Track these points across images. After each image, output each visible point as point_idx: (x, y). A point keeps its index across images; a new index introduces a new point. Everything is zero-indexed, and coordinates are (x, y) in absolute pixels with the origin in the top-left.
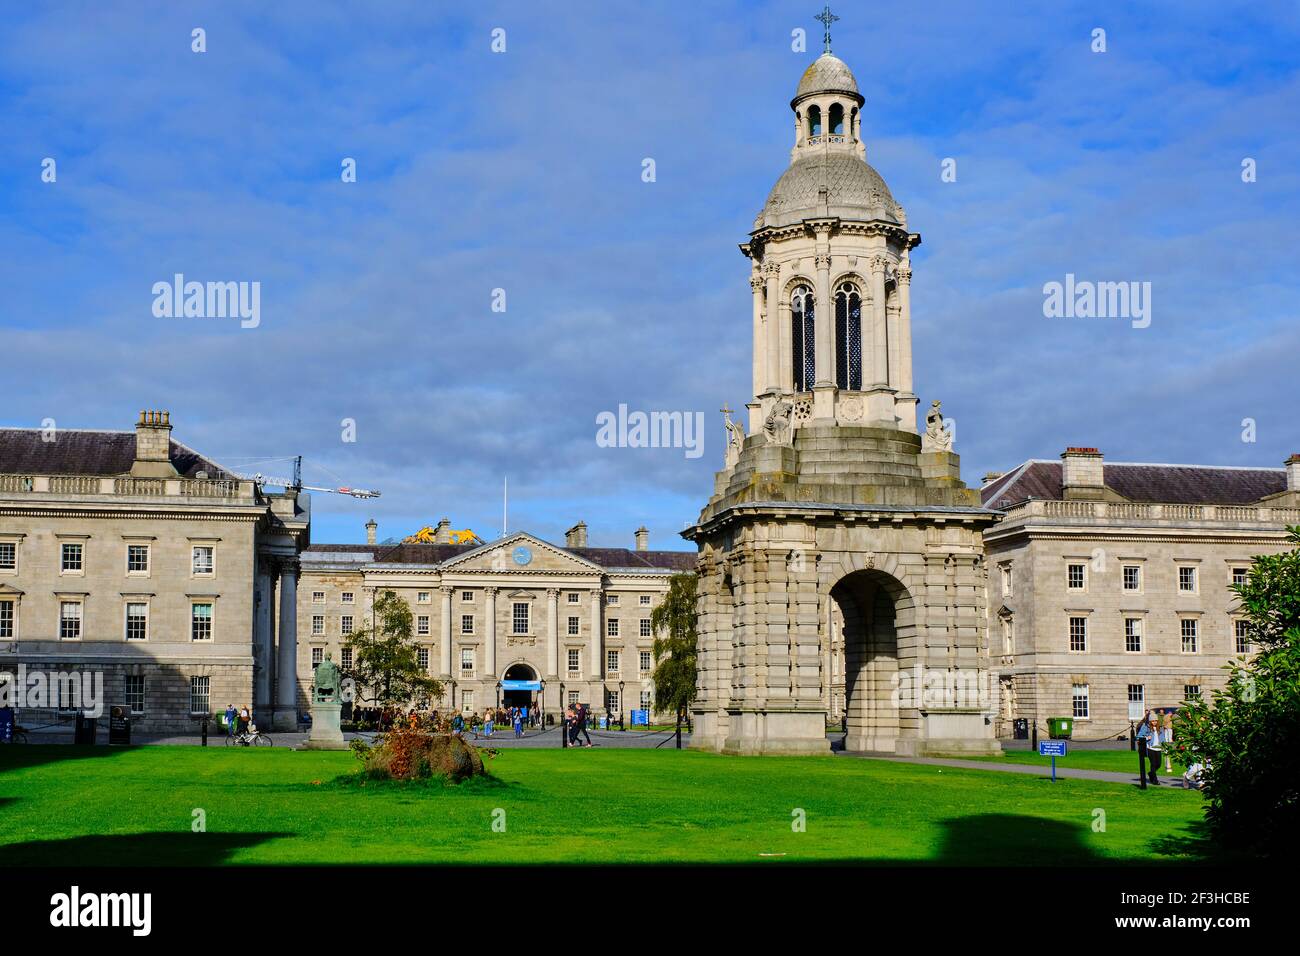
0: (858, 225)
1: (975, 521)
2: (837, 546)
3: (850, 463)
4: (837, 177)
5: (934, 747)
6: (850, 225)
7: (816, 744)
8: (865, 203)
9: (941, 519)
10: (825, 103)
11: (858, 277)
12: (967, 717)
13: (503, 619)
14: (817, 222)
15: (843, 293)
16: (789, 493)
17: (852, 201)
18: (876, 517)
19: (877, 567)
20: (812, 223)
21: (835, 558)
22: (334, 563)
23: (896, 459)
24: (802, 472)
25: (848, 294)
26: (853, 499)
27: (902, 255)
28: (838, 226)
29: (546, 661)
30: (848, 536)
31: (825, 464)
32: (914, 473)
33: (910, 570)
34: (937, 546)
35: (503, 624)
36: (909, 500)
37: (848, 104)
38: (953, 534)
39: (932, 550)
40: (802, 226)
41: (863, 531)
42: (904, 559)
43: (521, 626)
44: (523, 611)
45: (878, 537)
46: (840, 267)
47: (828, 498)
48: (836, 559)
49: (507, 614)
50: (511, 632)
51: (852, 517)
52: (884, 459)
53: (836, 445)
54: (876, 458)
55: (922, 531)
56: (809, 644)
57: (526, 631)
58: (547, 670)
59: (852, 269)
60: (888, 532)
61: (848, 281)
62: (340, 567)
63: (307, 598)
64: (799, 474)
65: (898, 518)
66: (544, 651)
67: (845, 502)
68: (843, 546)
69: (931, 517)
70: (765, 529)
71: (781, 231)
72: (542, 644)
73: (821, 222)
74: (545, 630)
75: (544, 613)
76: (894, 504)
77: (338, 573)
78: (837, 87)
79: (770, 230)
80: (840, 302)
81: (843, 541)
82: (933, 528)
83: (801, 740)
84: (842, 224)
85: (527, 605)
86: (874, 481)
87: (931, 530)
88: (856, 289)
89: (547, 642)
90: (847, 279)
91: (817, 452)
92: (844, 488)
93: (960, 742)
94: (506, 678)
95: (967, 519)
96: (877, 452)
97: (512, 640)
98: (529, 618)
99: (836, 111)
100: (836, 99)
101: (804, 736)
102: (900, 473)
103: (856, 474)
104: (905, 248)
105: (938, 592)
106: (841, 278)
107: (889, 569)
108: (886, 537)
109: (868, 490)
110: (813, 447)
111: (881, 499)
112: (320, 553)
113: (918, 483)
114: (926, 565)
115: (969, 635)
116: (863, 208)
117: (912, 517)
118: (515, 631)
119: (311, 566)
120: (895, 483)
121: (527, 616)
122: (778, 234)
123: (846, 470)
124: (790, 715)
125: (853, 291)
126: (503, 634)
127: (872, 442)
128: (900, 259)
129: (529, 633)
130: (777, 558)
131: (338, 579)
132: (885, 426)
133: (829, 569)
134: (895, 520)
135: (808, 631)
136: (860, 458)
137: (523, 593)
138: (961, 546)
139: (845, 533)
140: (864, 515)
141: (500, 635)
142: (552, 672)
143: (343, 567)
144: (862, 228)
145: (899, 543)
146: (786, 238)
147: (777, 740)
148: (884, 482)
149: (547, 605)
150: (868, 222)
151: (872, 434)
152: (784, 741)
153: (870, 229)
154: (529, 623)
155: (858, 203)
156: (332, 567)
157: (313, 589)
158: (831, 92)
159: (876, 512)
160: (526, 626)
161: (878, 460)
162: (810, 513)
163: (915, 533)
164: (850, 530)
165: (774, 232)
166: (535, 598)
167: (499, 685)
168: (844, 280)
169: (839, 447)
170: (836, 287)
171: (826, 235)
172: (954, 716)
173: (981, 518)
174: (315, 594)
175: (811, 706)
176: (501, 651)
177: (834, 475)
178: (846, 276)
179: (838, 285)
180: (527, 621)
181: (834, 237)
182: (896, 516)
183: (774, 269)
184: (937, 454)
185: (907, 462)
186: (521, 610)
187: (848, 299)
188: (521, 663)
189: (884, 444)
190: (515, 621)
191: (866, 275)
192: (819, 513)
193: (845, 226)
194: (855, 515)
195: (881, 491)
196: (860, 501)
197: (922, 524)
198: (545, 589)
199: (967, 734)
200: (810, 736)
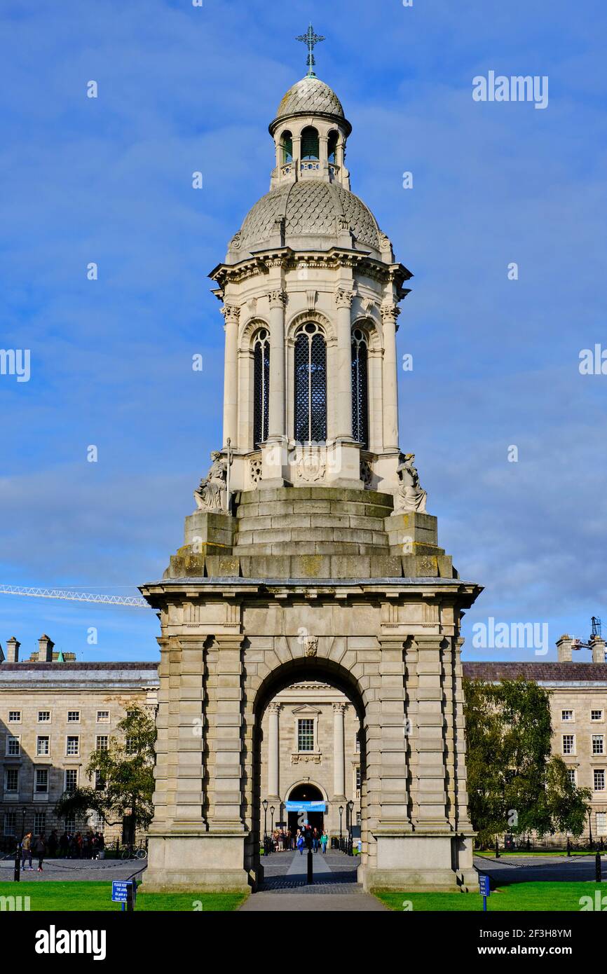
0: (316, 256)
1: (437, 594)
2: (269, 630)
3: (293, 530)
4: (298, 205)
5: (383, 879)
6: (306, 256)
7: (229, 877)
8: (331, 231)
9: (392, 592)
10: (296, 127)
11: (320, 315)
12: (428, 841)
13: (287, 736)
14: (266, 254)
15: (305, 336)
16: (213, 566)
17: (314, 230)
18: (313, 593)
19: (321, 654)
20: (261, 256)
21: (268, 644)
22: (120, 681)
23: (354, 523)
24: (239, 543)
25: (310, 336)
26: (291, 572)
27: (385, 290)
28: (292, 259)
29: (331, 780)
30: (284, 617)
31: (265, 531)
32: (376, 540)
33: (361, 657)
34: (392, 626)
35: (287, 742)
36: (361, 572)
37: (324, 128)
38: (414, 612)
39: (386, 631)
40: (255, 262)
41: (301, 612)
42: (355, 644)
43: (305, 744)
44: (308, 728)
45: (321, 618)
46: (298, 304)
47: (260, 571)
48: (269, 646)
49: (291, 730)
50: (295, 750)
51: (284, 594)
52: (337, 524)
53: (280, 509)
54: (327, 523)
55: (377, 610)
56: (227, 751)
57: (312, 749)
58: (332, 789)
59: (311, 306)
60: (331, 611)
61: (310, 321)
62: (124, 685)
63: (92, 718)
64: (236, 545)
65: (342, 593)
66: (329, 769)
67: (282, 576)
68: (276, 629)
69: (380, 590)
70: (180, 610)
71: (236, 269)
72: (329, 762)
73: (270, 254)
74: (331, 747)
75: (330, 729)
76: (342, 577)
77: (123, 692)
78: (312, 108)
79: (223, 268)
80: (300, 345)
81: (277, 622)
82: (388, 604)
83: (212, 871)
84: (297, 256)
85: (312, 721)
86: (318, 550)
87: (386, 606)
88: (320, 329)
89: (333, 760)
90: (308, 319)
91: (257, 519)
92: (280, 559)
93: (416, 873)
94: (290, 799)
95: (428, 592)
96: (330, 516)
97: (297, 759)
98: (315, 735)
99: (310, 135)
100: (308, 122)
101: (217, 866)
102: (355, 540)
103: (297, 543)
104: (387, 282)
105: (393, 683)
106: (301, 317)
107: (335, 657)
108: (333, 616)
109: (310, 560)
110: (254, 512)
111: (323, 573)
112: (108, 671)
113: (379, 552)
114: (381, 650)
115: (434, 736)
116: (326, 237)
117: (359, 591)
118: (300, 748)
119: (95, 685)
120: (346, 551)
121: (312, 732)
122: (233, 274)
123: (287, 538)
124: (200, 841)
125: (317, 332)
126: (286, 753)
127: (325, 504)
128: (383, 295)
129: (315, 751)
130: (192, 645)
131: (123, 697)
132: (344, 485)
133: (259, 657)
134: (337, 596)
135: (227, 734)
136: (306, 523)
137: (308, 709)
138: (424, 626)
139: (280, 614)
140: (299, 591)
141: (284, 753)
142: (338, 791)
143: (128, 685)
144: (321, 259)
145: (347, 624)
146: (243, 276)
147: (182, 872)
148: (332, 551)
149: (333, 720)
150: (327, 252)
151: (325, 495)
152: (189, 873)
153: (330, 260)
154: (315, 740)
155: (322, 231)
156: (117, 685)
157: (96, 708)
158: (302, 114)
159: (312, 587)
160: (312, 743)
161: (329, 524)
162: (227, 589)
163: (367, 611)
164: (288, 610)
165: (229, 270)
166: (320, 713)
167: (282, 807)
168: (304, 320)
169: (283, 512)
170: (295, 328)
171: (279, 269)
172: (410, 840)
173: (444, 590)
174: (99, 713)
175: (226, 829)
176: (286, 769)
177: (270, 545)
178: (306, 315)
179: (297, 325)
180: (312, 737)
181: (291, 272)
182: (338, 591)
183: (232, 313)
184: (404, 515)
185: (369, 526)
186: (306, 726)
187: (310, 341)
188: (306, 782)
189: (338, 506)
190: (300, 738)
191: (329, 313)
192: (240, 590)
193: (301, 258)
194: (287, 591)
195: (327, 561)
196: (300, 575)
197: (376, 599)
198: (330, 704)
199: (428, 864)
200: (224, 867)
